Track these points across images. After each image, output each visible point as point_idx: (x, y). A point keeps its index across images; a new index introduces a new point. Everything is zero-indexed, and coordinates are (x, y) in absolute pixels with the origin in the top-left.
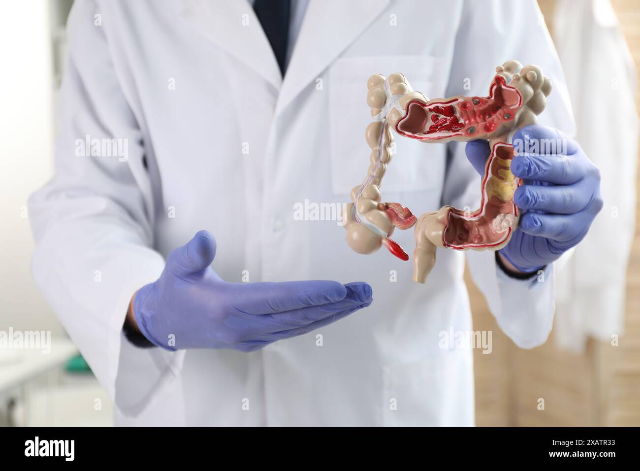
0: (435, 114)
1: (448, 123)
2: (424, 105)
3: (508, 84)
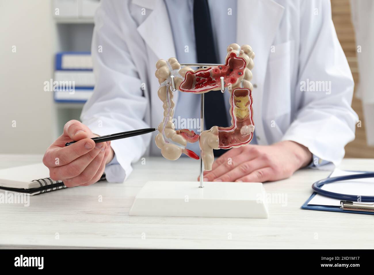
0: (199, 77)
1: (206, 81)
2: (193, 73)
3: (237, 56)
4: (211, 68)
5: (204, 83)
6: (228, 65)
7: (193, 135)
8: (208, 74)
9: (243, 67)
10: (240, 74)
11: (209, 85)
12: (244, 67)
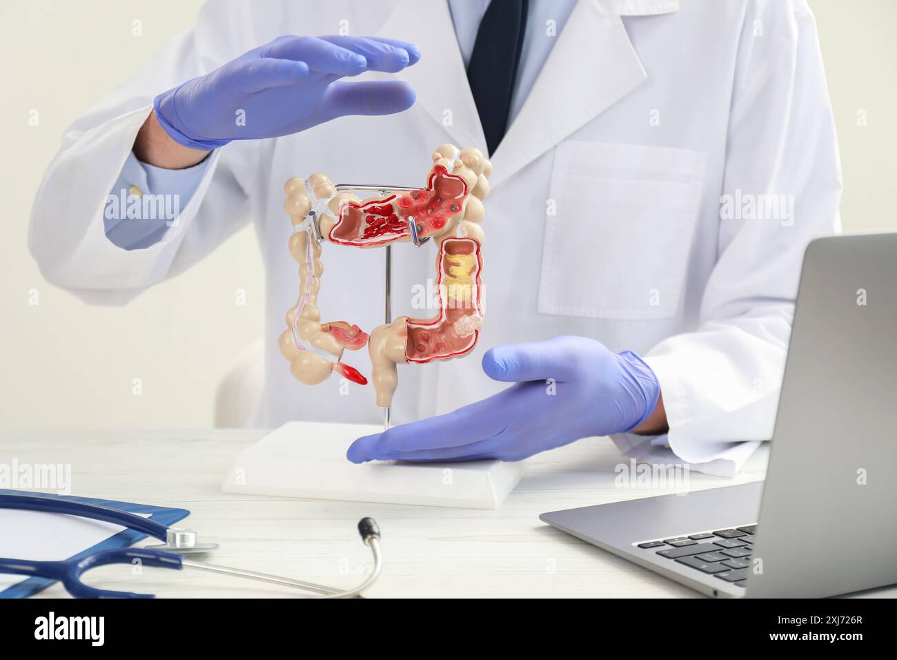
4: (394, 197)
5: (382, 226)
6: (433, 189)
7: (356, 333)
8: (390, 208)
9: (462, 195)
10: (455, 208)
11: (389, 231)
12: (465, 194)
